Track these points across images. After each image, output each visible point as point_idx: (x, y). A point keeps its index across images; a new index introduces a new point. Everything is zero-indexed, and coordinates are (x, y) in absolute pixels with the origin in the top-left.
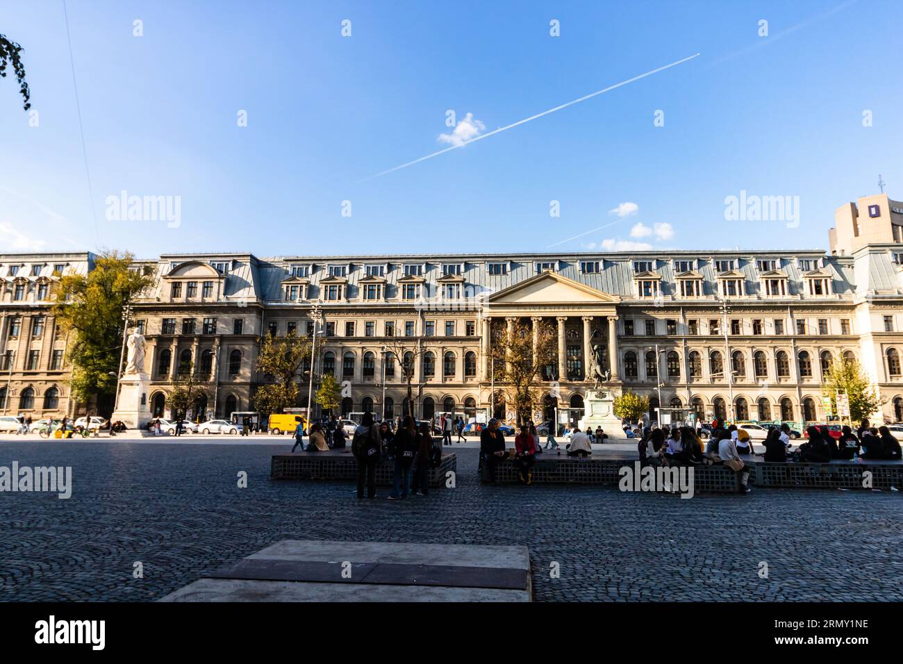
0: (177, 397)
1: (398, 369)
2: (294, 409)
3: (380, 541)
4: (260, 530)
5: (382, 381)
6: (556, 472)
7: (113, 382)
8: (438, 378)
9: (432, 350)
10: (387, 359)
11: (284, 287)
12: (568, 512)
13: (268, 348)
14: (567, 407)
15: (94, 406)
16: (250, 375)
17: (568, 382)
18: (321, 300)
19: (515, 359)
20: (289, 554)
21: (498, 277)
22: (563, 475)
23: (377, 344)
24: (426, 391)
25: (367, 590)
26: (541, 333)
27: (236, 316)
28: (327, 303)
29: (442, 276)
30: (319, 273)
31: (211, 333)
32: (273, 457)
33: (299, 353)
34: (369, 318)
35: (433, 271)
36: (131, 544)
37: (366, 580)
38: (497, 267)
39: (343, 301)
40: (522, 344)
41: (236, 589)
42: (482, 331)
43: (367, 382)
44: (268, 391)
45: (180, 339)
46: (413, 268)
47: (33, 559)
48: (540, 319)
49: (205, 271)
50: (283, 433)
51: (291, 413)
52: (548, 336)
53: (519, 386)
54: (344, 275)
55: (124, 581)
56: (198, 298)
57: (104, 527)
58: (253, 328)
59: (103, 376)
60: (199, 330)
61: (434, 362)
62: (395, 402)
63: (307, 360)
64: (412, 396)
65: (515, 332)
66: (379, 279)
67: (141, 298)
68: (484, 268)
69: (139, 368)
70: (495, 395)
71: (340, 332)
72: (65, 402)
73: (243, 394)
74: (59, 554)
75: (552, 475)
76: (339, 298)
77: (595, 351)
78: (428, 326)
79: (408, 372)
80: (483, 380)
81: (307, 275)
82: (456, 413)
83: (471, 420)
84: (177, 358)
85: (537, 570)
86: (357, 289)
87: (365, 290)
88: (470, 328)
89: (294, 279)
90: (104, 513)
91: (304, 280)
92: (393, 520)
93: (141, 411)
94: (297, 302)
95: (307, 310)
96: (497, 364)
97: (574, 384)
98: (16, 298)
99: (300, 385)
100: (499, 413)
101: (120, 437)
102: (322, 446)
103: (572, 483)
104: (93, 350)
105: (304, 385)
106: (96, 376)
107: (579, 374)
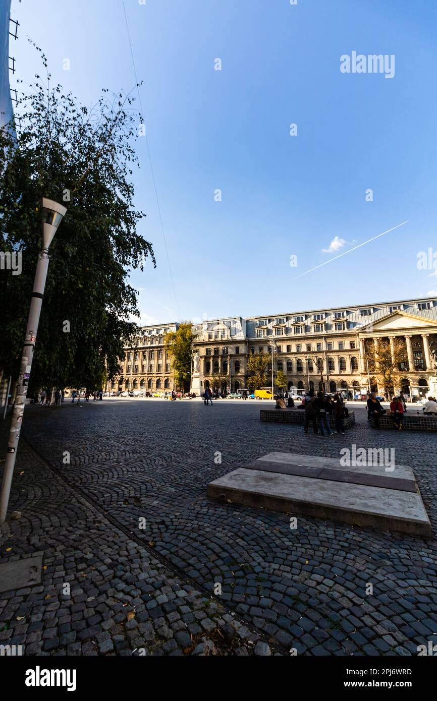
0: (214, 383)
1: (315, 367)
2: (265, 388)
3: (321, 456)
4: (260, 446)
5: (307, 373)
6: (418, 423)
7: (189, 376)
8: (337, 370)
9: (332, 357)
10: (309, 363)
11: (256, 331)
12: (431, 447)
13: (251, 359)
14: (417, 386)
15: (183, 387)
16: (244, 372)
17: (416, 371)
18: (274, 336)
19: (381, 360)
20: (278, 459)
21: (366, 317)
22: (423, 425)
23: (303, 355)
24: (331, 378)
25: (321, 482)
26: (396, 345)
27: (236, 345)
28: (277, 337)
29: (334, 319)
30: (272, 323)
31: (226, 353)
32: (261, 411)
33: (266, 361)
34: (298, 342)
35: (329, 317)
36: (207, 448)
37: (320, 477)
38: (365, 312)
39: (284, 335)
40: (384, 351)
41: (257, 474)
42: (359, 345)
43: (300, 374)
44: (253, 379)
45: (214, 357)
46: (318, 317)
47: (171, 452)
48: (395, 337)
49: (221, 326)
50: (261, 399)
51: (264, 389)
52: (400, 347)
53: (385, 374)
54: (284, 323)
55: (207, 465)
56: (219, 339)
57: (195, 440)
58: (244, 351)
59: (185, 374)
60: (221, 353)
61: (334, 363)
62: (315, 384)
63: (269, 364)
64: (324, 381)
65: (380, 345)
66: (301, 323)
67: (196, 340)
68: (358, 313)
69: (199, 370)
70: (370, 379)
71: (284, 350)
72: (172, 386)
73: (242, 381)
74: (181, 450)
75: (415, 425)
76: (282, 334)
77: (433, 354)
78: (329, 345)
79: (320, 368)
80: (363, 371)
81: (266, 325)
82: (349, 389)
83: (358, 393)
84: (213, 366)
85: (420, 481)
86: (291, 329)
87: (295, 329)
88: (352, 345)
89: (260, 327)
90: (194, 433)
91: (265, 327)
92: (326, 445)
93: (201, 389)
94: (263, 337)
95: (268, 341)
96: (370, 363)
97: (420, 373)
98: (152, 344)
99: (267, 376)
100: (374, 389)
101: (194, 400)
102: (283, 406)
103: (429, 430)
104: (180, 363)
105: (269, 375)
106: (183, 374)
107: (423, 367)
